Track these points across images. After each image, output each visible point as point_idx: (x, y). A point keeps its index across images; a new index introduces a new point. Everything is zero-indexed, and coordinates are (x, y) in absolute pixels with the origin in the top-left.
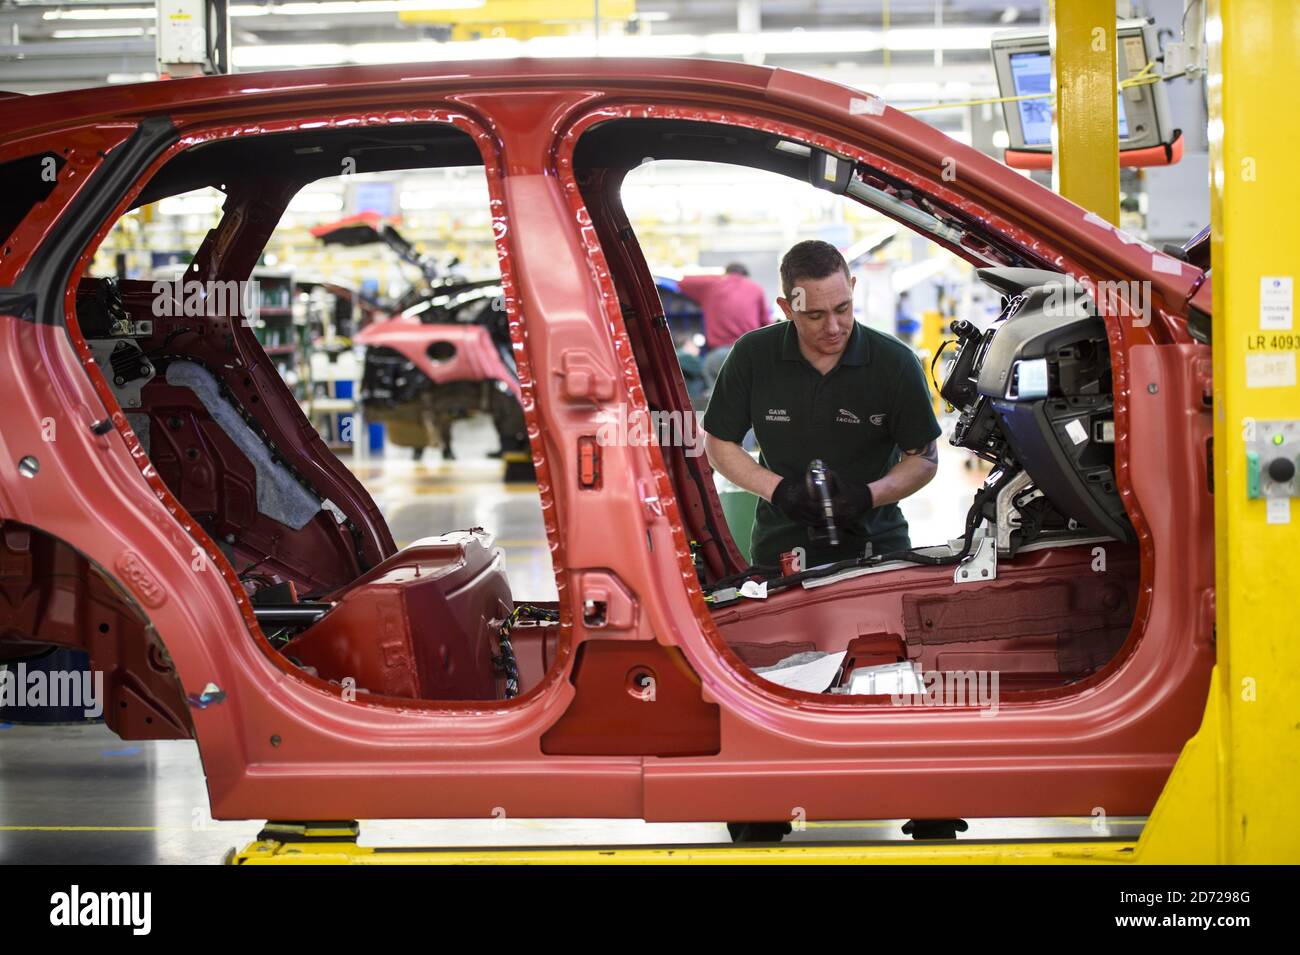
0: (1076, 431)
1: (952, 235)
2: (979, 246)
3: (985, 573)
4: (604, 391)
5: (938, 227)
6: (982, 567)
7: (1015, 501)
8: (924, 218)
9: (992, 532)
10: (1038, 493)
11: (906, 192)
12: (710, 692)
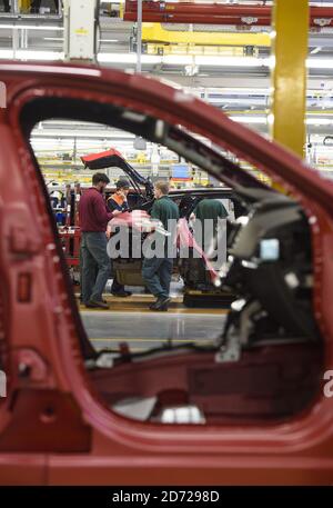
0: (292, 280)
1: (215, 169)
2: (230, 176)
3: (233, 356)
4: (34, 248)
5: (208, 164)
6: (231, 354)
7: (251, 317)
8: (201, 159)
9: (237, 334)
10: (264, 314)
11: (192, 144)
12: (87, 418)
